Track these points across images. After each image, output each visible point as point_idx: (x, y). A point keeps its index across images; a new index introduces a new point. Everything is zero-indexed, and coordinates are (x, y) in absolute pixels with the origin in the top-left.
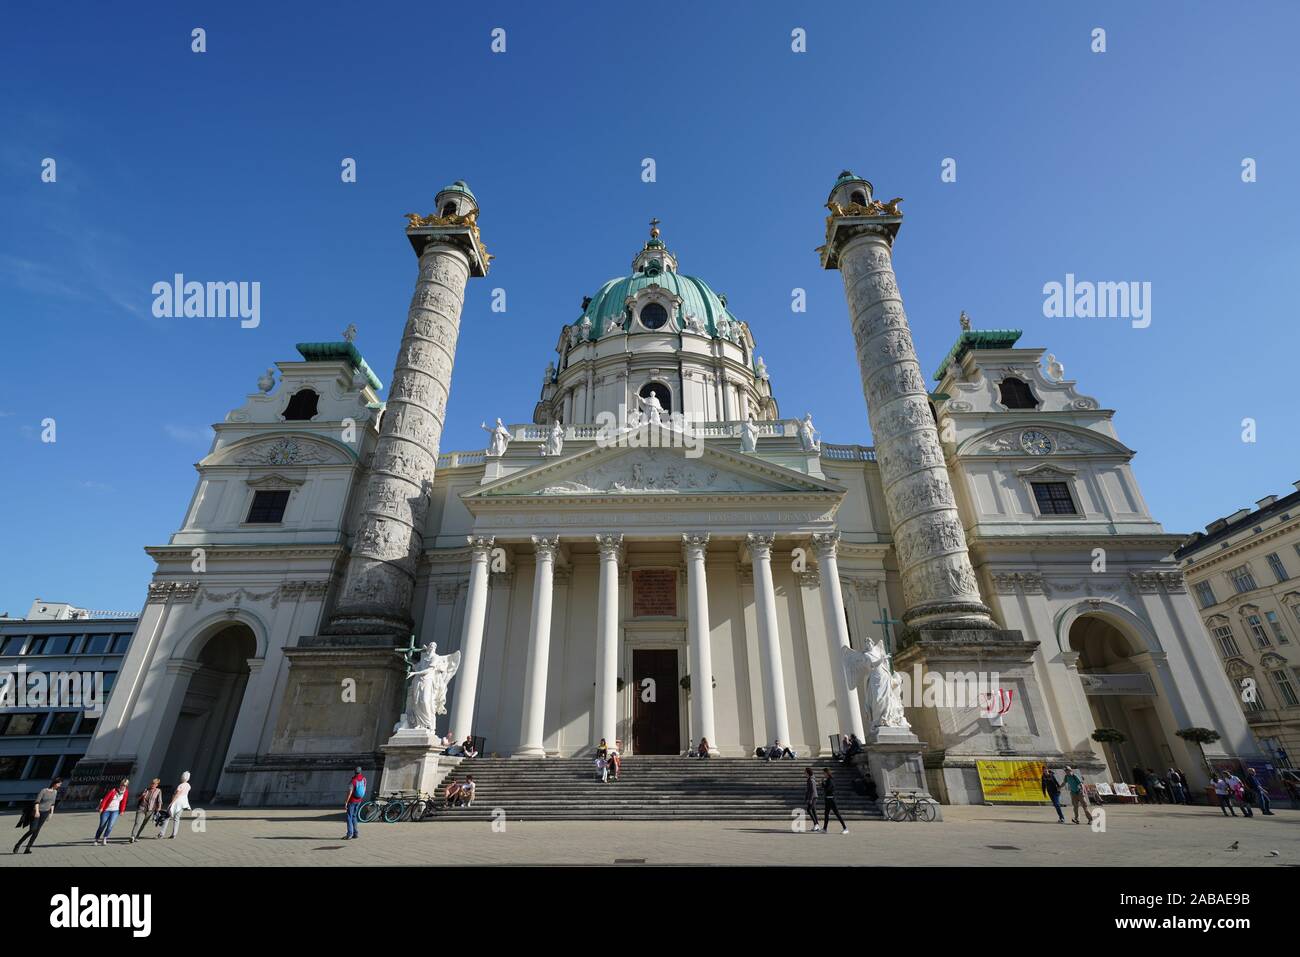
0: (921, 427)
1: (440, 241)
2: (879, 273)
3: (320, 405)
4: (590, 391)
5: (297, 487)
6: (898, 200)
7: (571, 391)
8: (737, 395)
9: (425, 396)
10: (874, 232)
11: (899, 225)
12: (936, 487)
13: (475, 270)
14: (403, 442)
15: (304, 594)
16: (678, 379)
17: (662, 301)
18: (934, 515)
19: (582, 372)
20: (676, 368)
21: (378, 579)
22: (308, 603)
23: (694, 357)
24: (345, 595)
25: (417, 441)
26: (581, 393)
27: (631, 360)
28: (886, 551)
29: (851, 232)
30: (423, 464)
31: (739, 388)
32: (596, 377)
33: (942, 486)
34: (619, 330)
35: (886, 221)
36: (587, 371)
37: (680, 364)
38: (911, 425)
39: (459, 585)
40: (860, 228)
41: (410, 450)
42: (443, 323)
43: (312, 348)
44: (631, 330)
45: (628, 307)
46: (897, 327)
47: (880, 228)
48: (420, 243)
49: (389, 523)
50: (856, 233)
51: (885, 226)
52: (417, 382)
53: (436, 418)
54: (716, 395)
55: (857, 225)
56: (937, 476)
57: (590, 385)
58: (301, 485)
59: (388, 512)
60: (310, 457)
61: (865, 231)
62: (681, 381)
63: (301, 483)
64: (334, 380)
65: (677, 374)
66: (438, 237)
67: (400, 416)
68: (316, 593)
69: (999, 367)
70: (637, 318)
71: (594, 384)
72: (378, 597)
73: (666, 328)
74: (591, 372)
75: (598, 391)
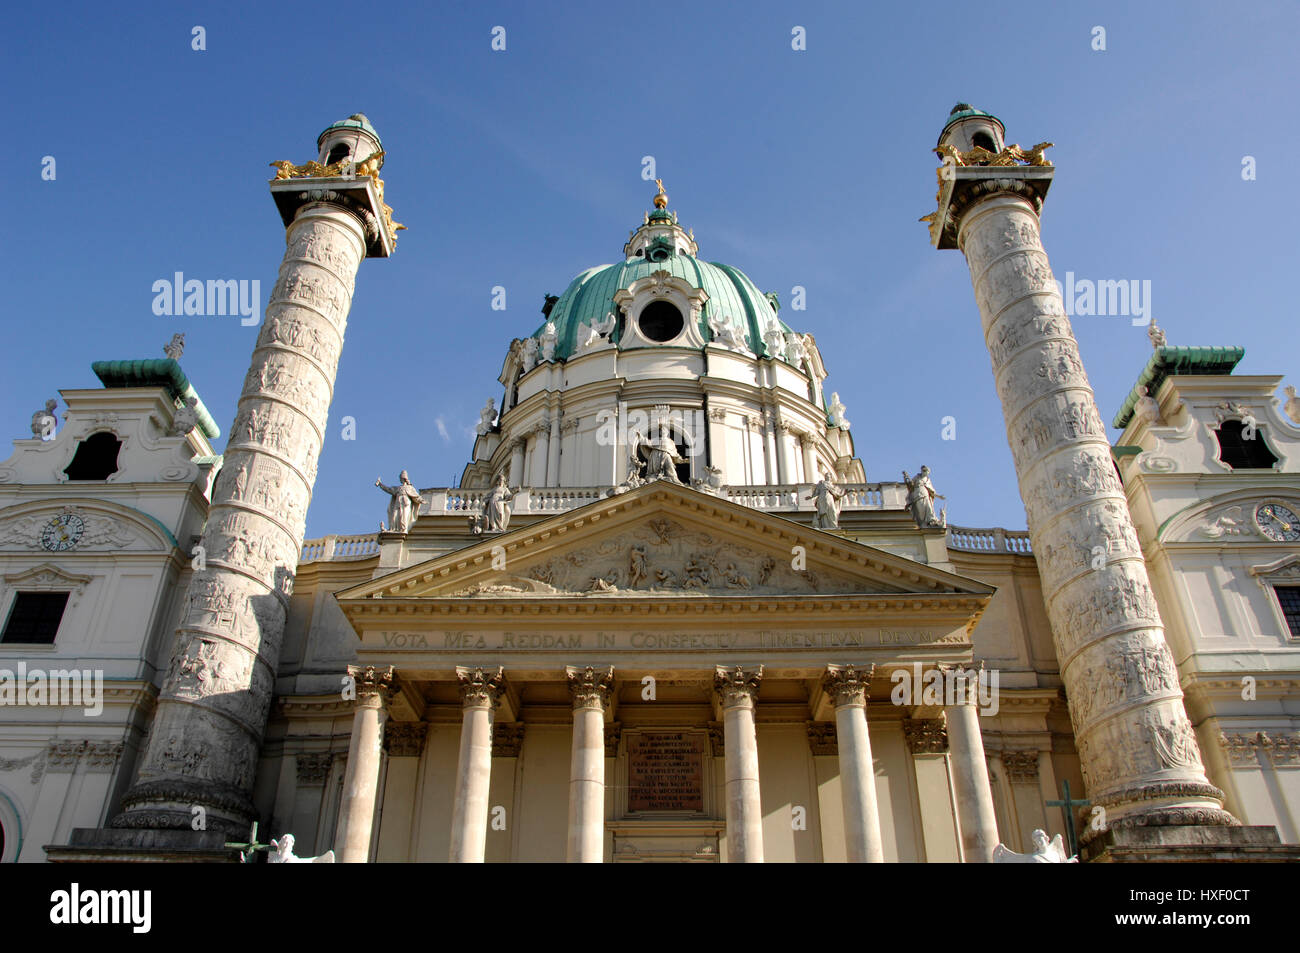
0: (1103, 495)
1: (322, 199)
2: (1024, 252)
3: (123, 458)
4: (554, 441)
5: (81, 586)
6: (1047, 145)
7: (524, 442)
9: (285, 440)
10: (1012, 192)
11: (1047, 182)
12: (1129, 591)
13: (374, 248)
14: (246, 514)
15: (84, 761)
17: (674, 299)
18: (1129, 638)
19: (542, 411)
20: (700, 404)
21: (201, 738)
22: (89, 776)
23: (727, 388)
24: (147, 763)
25: (270, 514)
26: (538, 445)
27: (623, 391)
28: (1052, 701)
29: (977, 189)
30: (278, 552)
31: (802, 439)
32: (566, 418)
33: (1138, 590)
34: (604, 344)
35: (1030, 176)
36: (550, 409)
37: (705, 397)
38: (1087, 491)
39: (332, 755)
40: (989, 185)
41: (257, 529)
42: (320, 326)
43: (115, 368)
44: (625, 343)
45: (619, 307)
46: (1056, 335)
47: (1020, 186)
48: (290, 205)
49: (222, 646)
50: (984, 192)
51: (1029, 182)
52: (273, 418)
53: (302, 478)
54: (765, 449)
55: (986, 180)
56: (1131, 575)
57: (555, 432)
58: (87, 583)
59: (221, 628)
60: (103, 539)
61: (997, 188)
63: (86, 581)
64: (145, 418)
66: (318, 195)
67: (245, 473)
68: (103, 761)
69: (1214, 403)
70: (633, 325)
71: (560, 431)
72: (200, 769)
73: (680, 341)
74: (556, 411)
75: (568, 441)
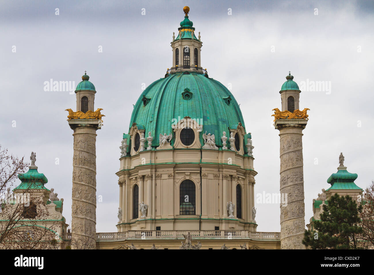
1: (85, 126)
4: (154, 181)
7: (143, 177)
8: (230, 181)
10: (294, 127)
11: (306, 124)
16: (200, 178)
20: (199, 172)
23: (208, 165)
26: (148, 180)
27: (175, 166)
31: (231, 177)
32: (157, 174)
34: (169, 145)
37: (201, 168)
44: (175, 146)
45: (173, 130)
47: (297, 125)
48: (74, 127)
51: (299, 124)
57: (154, 178)
62: (201, 179)
65: (199, 175)
70: (178, 139)
71: (156, 177)
73: (193, 146)
74: (154, 170)
75: (158, 182)
